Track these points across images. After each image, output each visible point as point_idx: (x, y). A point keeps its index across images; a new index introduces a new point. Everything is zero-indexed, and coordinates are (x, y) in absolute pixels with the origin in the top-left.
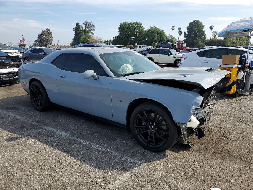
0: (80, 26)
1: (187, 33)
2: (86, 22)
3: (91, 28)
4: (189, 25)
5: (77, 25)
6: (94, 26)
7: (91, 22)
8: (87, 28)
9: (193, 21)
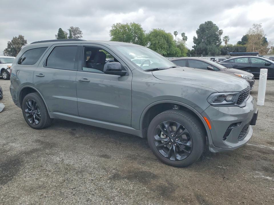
0: (63, 32)
1: (197, 38)
2: (72, 28)
3: (79, 35)
4: (199, 28)
5: (60, 31)
6: (81, 32)
7: (78, 28)
8: (73, 35)
9: (204, 23)
